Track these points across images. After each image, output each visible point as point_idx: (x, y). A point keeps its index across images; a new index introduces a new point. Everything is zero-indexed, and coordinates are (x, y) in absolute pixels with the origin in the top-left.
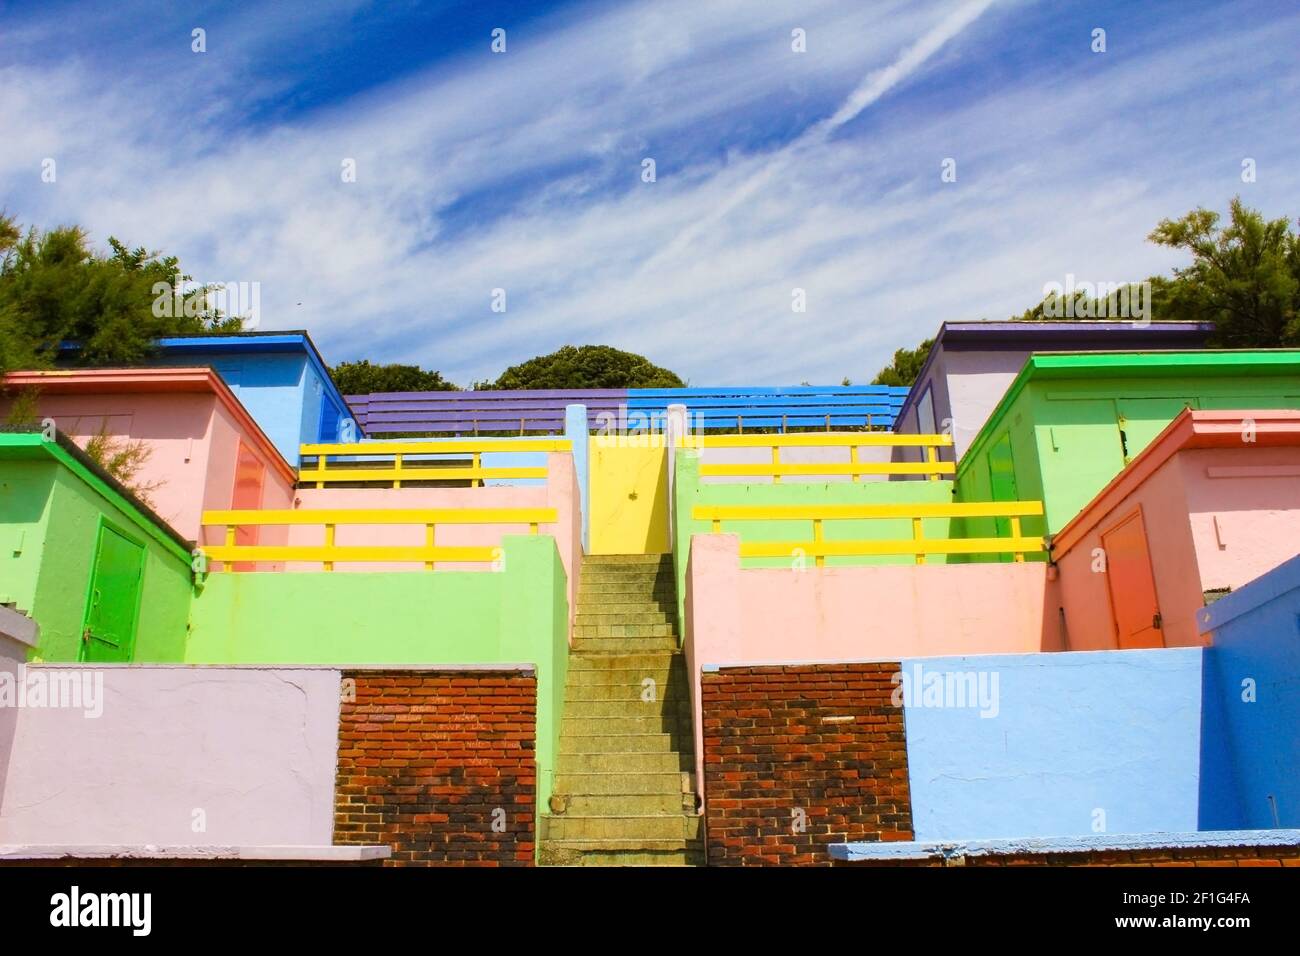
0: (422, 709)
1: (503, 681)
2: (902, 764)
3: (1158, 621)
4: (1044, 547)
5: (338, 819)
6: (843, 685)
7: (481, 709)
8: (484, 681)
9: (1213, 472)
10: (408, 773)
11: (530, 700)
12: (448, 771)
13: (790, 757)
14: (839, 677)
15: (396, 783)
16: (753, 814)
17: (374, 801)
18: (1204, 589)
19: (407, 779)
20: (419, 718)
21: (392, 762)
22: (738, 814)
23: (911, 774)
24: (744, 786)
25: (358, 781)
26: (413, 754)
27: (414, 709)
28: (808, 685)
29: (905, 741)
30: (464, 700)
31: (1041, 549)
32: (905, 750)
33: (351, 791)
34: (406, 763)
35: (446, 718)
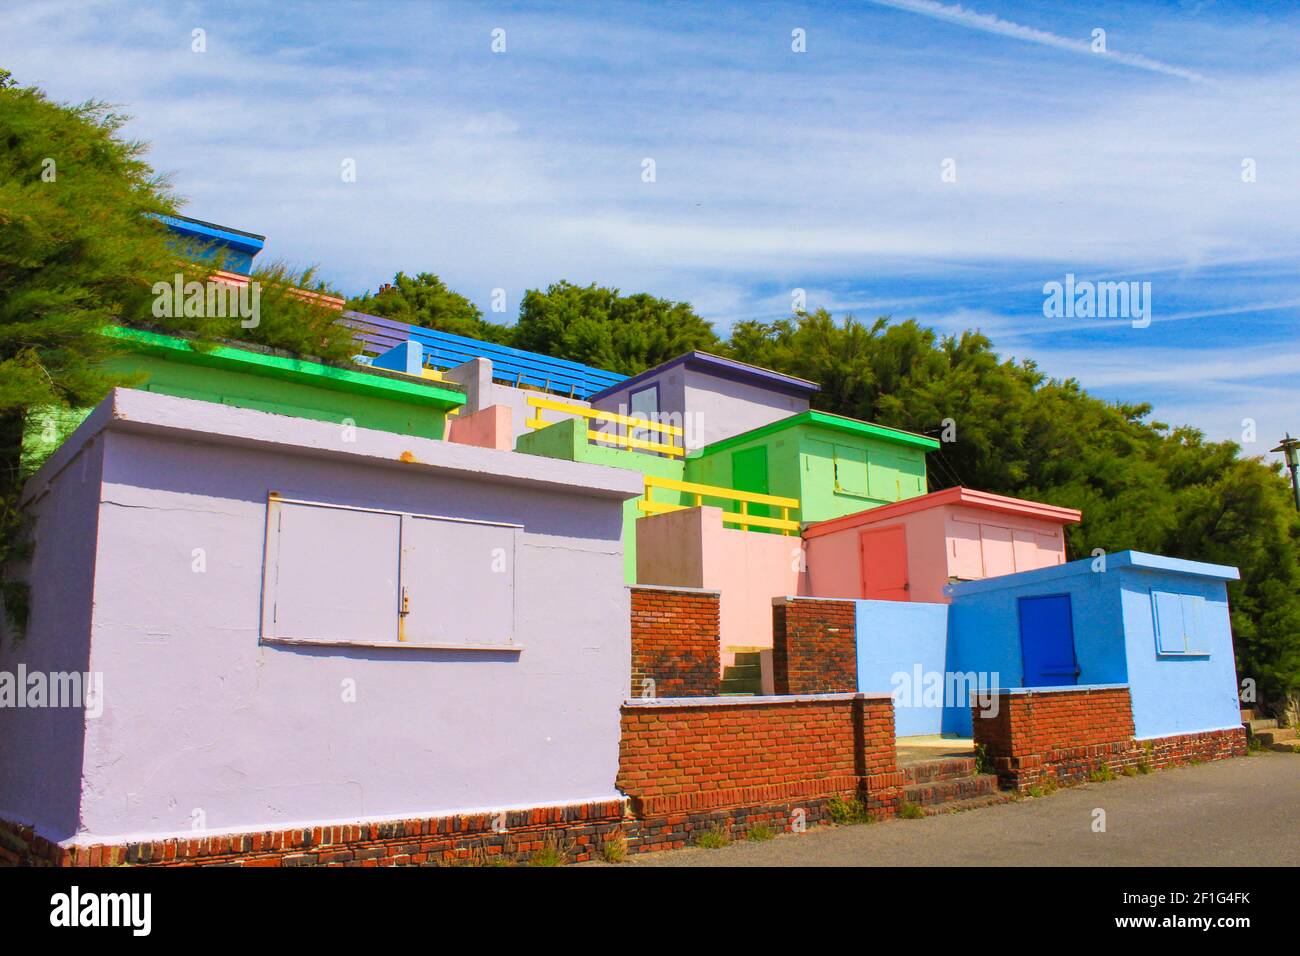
0: (670, 615)
1: (705, 600)
2: (854, 655)
3: (906, 587)
4: (799, 528)
5: (633, 682)
6: (835, 612)
7: (696, 616)
8: (698, 599)
9: (956, 518)
10: (665, 654)
11: (715, 612)
12: (683, 653)
13: (817, 649)
14: (835, 607)
15: (660, 661)
16: (804, 679)
17: (649, 671)
18: (950, 575)
19: (664, 658)
20: (668, 620)
21: (655, 647)
22: (799, 679)
23: (859, 660)
24: (801, 664)
25: (641, 659)
26: (667, 642)
27: (666, 615)
28: (824, 611)
29: (856, 643)
30: (688, 610)
31: (796, 529)
32: (856, 648)
33: (639, 665)
34: (662, 648)
35: (680, 621)
